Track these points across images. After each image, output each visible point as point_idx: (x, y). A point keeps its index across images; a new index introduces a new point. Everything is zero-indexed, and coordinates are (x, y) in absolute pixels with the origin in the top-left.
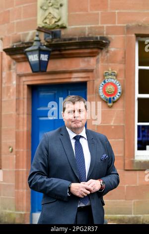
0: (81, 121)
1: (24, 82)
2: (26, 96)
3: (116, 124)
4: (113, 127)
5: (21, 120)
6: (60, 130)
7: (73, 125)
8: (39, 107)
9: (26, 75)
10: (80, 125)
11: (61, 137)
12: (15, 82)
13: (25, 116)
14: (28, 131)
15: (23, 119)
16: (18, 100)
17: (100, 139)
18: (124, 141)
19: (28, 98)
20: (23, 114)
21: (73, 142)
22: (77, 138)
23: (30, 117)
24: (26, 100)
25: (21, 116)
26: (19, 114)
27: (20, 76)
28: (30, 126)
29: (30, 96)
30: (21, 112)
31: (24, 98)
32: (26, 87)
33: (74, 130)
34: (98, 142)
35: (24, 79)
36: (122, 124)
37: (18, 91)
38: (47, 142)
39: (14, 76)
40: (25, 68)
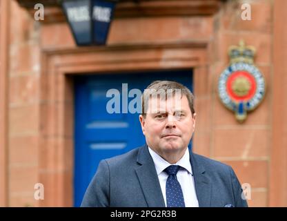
0: (180, 136)
1: (57, 67)
2: (61, 98)
3: (252, 158)
4: (246, 164)
5: (51, 151)
6: (136, 154)
7: (164, 144)
8: (90, 121)
9: (61, 53)
10: (178, 143)
11: (137, 168)
12: (36, 68)
13: (60, 140)
14: (65, 173)
15: (56, 147)
16: (44, 106)
17: (219, 174)
18: (268, 193)
19: (66, 103)
20: (56, 135)
21: (163, 179)
22: (171, 172)
23: (71, 143)
24: (61, 107)
25: (52, 140)
26: (45, 137)
27: (48, 55)
28: (71, 162)
29: (71, 99)
30: (51, 130)
31: (57, 102)
32: (61, 78)
33: (166, 153)
34: (214, 179)
35: (57, 60)
36: (264, 158)
37: (45, 87)
38: (108, 179)
39: (36, 55)
40: (60, 37)
